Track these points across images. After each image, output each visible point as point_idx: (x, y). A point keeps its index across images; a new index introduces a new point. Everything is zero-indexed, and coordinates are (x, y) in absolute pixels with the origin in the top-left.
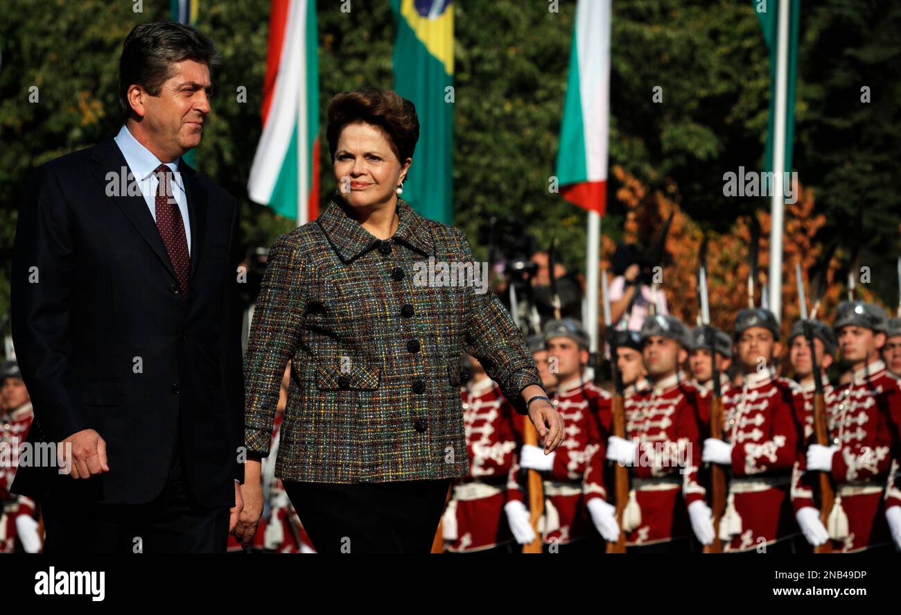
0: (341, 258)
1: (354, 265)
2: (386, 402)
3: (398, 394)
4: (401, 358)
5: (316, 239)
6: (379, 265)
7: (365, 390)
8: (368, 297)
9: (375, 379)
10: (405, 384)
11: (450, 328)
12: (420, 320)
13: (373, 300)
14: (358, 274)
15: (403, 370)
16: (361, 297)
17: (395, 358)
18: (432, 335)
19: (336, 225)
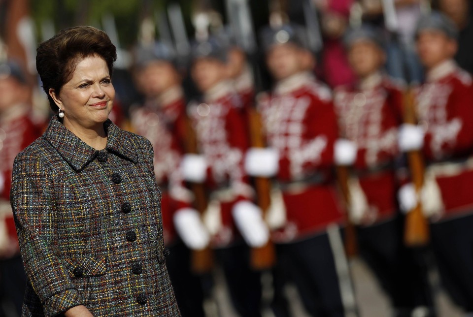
0: (73, 168)
1: (82, 173)
2: (112, 283)
3: (121, 276)
4: (121, 247)
5: (51, 153)
6: (101, 171)
7: (97, 276)
8: (97, 199)
9: (103, 265)
10: (126, 267)
11: (156, 218)
12: (135, 215)
13: (100, 201)
14: (87, 180)
15: (124, 256)
16: (91, 200)
17: (117, 247)
18: (144, 226)
19: (62, 141)
